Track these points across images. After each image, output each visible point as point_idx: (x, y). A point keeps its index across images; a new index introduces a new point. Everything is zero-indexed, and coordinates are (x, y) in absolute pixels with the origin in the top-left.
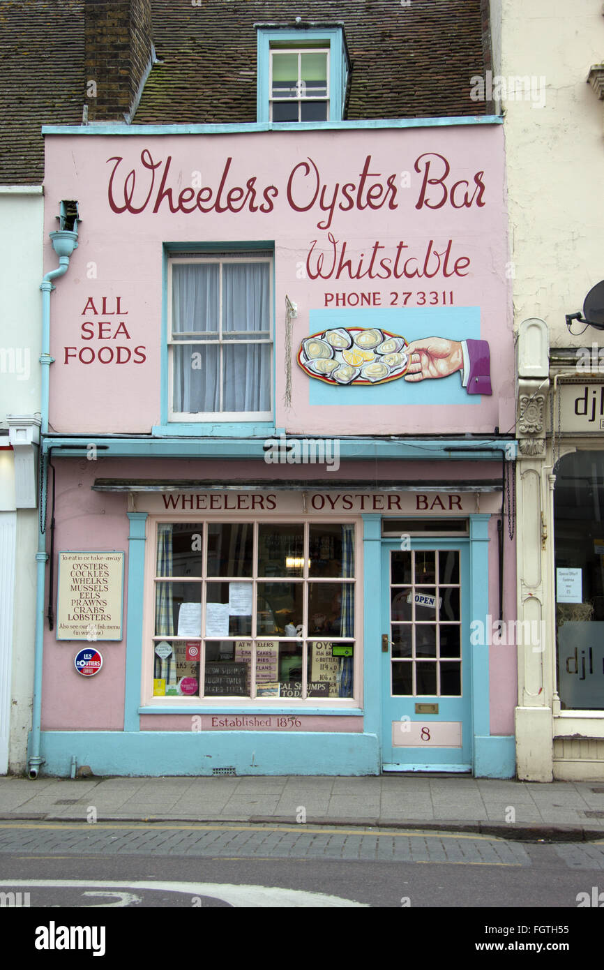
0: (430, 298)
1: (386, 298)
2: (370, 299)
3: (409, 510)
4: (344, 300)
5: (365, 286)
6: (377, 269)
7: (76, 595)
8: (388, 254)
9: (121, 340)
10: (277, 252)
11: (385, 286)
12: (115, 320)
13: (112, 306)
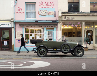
0: (50, 7)
1: (46, 7)
2: (45, 7)
3: (49, 27)
4: (43, 7)
5: (44, 6)
6: (46, 5)
7: (18, 35)
8: (47, 3)
9: (21, 11)
10: (36, 3)
11: (46, 6)
12: (21, 9)
13: (20, 8)
